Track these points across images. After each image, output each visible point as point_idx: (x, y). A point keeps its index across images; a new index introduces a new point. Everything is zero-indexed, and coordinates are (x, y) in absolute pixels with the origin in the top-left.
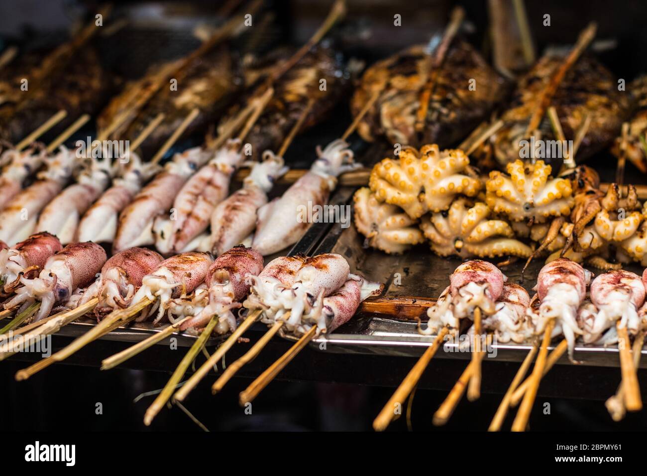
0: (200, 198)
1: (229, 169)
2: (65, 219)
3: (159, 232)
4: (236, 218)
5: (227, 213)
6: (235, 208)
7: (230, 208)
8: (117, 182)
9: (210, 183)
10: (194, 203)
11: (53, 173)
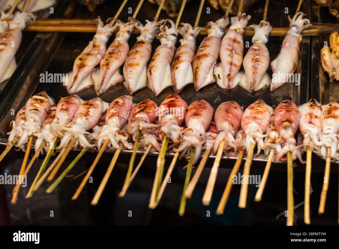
0: (233, 52)
1: (242, 30)
2: (165, 70)
3: (217, 76)
4: (259, 67)
5: (253, 63)
6: (257, 61)
7: (254, 61)
8: (183, 42)
9: (234, 41)
10: (231, 56)
11: (145, 37)
